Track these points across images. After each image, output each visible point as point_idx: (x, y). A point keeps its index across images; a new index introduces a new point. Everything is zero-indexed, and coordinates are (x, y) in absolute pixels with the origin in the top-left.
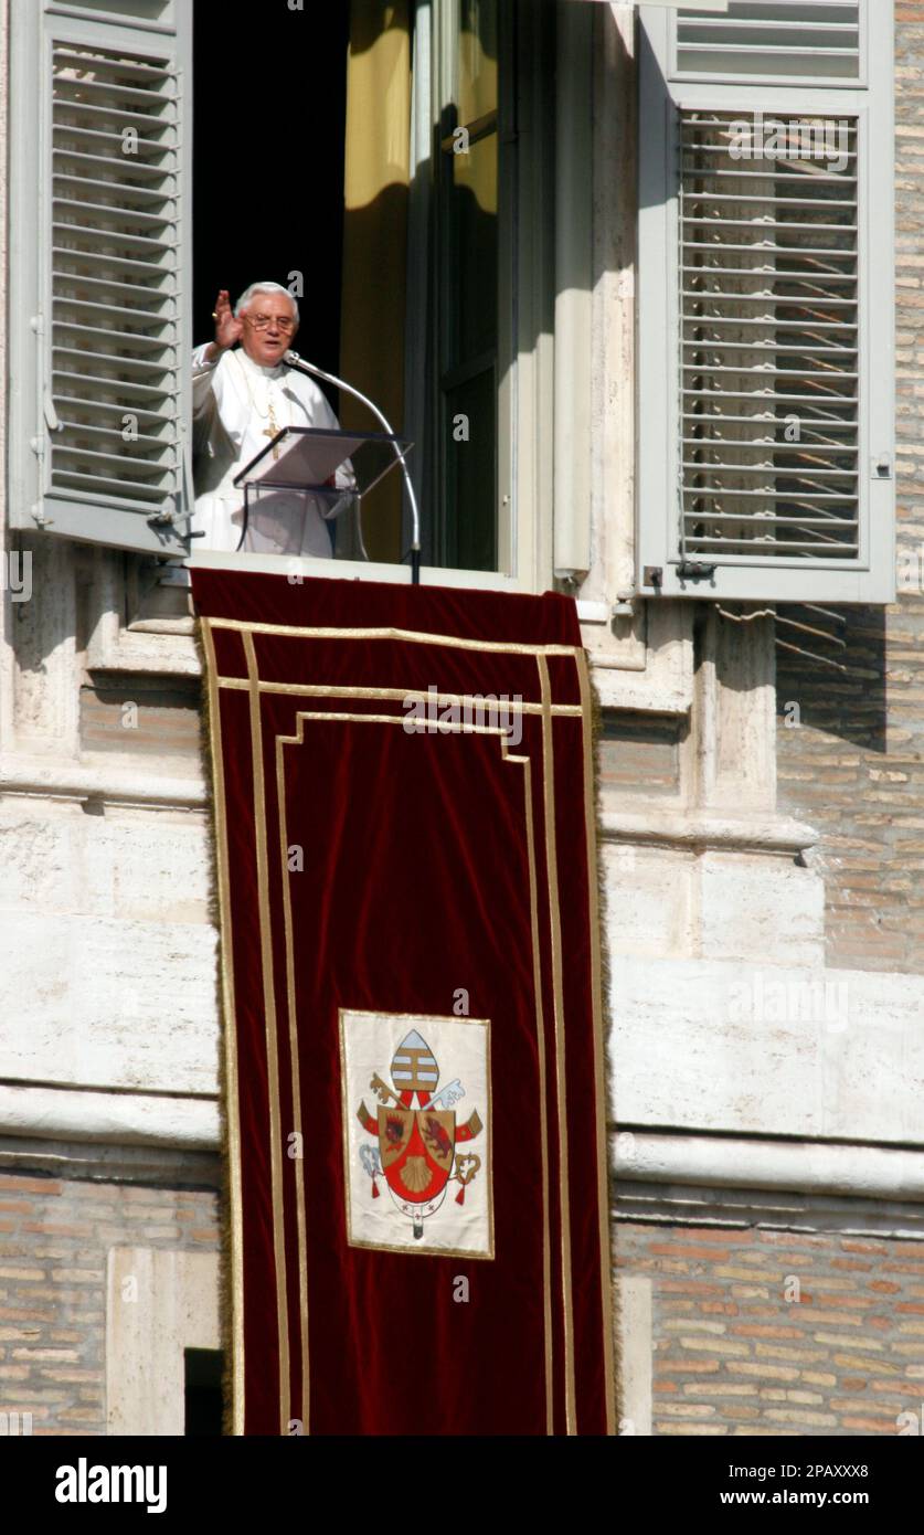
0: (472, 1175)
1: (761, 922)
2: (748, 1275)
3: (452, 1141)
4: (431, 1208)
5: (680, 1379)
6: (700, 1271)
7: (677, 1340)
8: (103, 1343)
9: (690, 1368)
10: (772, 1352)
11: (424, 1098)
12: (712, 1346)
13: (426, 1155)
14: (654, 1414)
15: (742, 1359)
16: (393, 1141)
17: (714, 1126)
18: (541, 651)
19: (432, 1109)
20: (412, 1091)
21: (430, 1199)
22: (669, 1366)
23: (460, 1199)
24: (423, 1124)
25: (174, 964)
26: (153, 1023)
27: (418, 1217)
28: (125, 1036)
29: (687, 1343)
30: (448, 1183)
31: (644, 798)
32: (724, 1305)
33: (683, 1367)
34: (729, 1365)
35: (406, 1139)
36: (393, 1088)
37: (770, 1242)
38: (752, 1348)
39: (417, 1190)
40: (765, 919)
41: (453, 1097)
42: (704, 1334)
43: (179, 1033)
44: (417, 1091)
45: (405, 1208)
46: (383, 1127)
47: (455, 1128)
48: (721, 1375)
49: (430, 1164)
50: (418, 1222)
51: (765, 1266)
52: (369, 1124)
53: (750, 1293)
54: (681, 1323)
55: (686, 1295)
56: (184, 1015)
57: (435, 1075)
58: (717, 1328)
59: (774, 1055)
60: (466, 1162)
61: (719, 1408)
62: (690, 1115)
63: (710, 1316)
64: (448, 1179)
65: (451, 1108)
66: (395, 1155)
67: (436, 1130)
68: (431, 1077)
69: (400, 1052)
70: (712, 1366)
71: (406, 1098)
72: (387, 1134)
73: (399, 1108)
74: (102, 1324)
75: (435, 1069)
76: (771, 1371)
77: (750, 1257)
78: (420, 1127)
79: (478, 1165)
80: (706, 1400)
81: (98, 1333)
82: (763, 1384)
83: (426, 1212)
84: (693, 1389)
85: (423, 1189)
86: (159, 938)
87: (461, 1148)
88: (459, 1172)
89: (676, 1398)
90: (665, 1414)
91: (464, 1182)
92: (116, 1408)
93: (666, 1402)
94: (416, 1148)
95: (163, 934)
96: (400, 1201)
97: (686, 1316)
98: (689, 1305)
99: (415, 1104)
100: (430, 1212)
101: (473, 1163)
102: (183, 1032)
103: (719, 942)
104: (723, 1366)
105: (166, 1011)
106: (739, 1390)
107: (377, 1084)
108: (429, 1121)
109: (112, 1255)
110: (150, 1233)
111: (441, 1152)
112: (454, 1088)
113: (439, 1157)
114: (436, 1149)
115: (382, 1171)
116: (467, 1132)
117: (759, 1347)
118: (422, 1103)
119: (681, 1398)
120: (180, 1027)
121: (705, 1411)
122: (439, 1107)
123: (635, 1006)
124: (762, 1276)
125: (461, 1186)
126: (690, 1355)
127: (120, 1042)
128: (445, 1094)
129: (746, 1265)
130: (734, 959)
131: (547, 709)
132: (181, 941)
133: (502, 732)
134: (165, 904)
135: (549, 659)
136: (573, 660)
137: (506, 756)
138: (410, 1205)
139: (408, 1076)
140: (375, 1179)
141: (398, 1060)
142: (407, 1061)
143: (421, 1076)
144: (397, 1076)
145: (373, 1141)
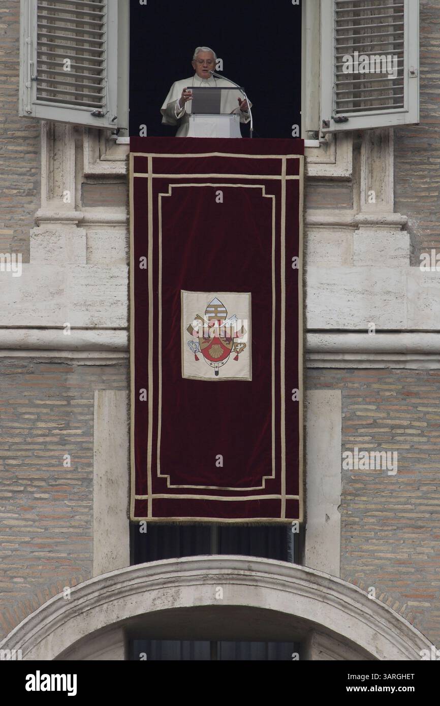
0: (242, 350)
1: (381, 252)
2: (387, 387)
4: (222, 363)
5: (356, 428)
6: (365, 386)
7: (355, 412)
8: (93, 426)
9: (360, 422)
10: (398, 415)
12: (369, 414)
13: (221, 344)
14: (342, 441)
15: (384, 418)
17: (357, 328)
18: (284, 158)
21: (222, 360)
22: (350, 423)
23: (236, 359)
25: (112, 280)
26: (102, 302)
27: (217, 367)
28: (90, 308)
29: (358, 413)
30: (231, 353)
31: (337, 211)
32: (376, 399)
33: (356, 422)
34: (378, 421)
37: (397, 374)
38: (388, 414)
39: (216, 357)
40: (383, 250)
42: (367, 410)
43: (114, 305)
45: (211, 364)
48: (375, 424)
49: (223, 346)
50: (216, 369)
51: (395, 383)
53: (388, 394)
54: (356, 406)
55: (359, 396)
56: (116, 298)
57: (226, 314)
58: (374, 407)
59: (385, 300)
60: (239, 345)
61: (373, 437)
62: (346, 324)
63: (370, 403)
66: (206, 345)
68: (223, 315)
69: (209, 306)
70: (371, 421)
74: (93, 420)
75: (225, 312)
76: (397, 422)
77: (387, 380)
79: (244, 347)
80: (367, 434)
81: (91, 423)
82: (393, 427)
83: (220, 364)
84: (362, 430)
85: (219, 356)
86: (105, 271)
87: (237, 340)
88: (235, 349)
89: (354, 434)
90: (349, 441)
91: (238, 353)
92: (98, 450)
93: (349, 436)
94: (216, 341)
95: (107, 269)
96: (209, 362)
97: (358, 403)
98: (360, 399)
100: (222, 365)
101: (242, 345)
102: (116, 305)
103: (361, 259)
104: (375, 421)
105: (108, 298)
106: (382, 430)
107: (198, 318)
109: (96, 393)
110: (115, 384)
111: (228, 342)
113: (227, 344)
114: (225, 341)
115: (200, 351)
117: (391, 413)
119: (356, 434)
120: (115, 303)
121: (366, 438)
123: (322, 285)
124: (393, 387)
126: (360, 418)
127: (87, 310)
129: (386, 383)
130: (367, 266)
131: (284, 177)
132: (115, 271)
133: (263, 187)
134: (113, 259)
135: (288, 160)
136: (298, 160)
137: (264, 195)
138: (213, 363)
139: (213, 315)
140: (196, 354)
141: (209, 309)
142: (213, 309)
143: (219, 315)
144: (208, 315)
145: (196, 340)
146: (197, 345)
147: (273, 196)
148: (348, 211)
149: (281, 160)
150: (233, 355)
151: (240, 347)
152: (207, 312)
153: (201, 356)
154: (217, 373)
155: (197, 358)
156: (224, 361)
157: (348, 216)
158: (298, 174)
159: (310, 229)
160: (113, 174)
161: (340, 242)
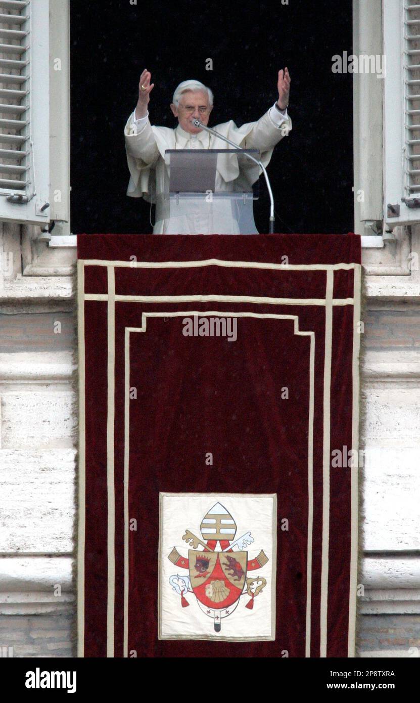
0: (260, 590)
3: (244, 569)
4: (227, 612)
11: (225, 544)
13: (225, 579)
16: (201, 572)
18: (330, 269)
19: (231, 551)
20: (217, 540)
21: (227, 607)
23: (250, 605)
24: (223, 560)
25: (43, 474)
26: (28, 512)
27: (217, 618)
28: (8, 521)
30: (241, 596)
35: (211, 569)
36: (202, 539)
39: (217, 601)
41: (245, 543)
43: (49, 517)
44: (220, 540)
45: (209, 612)
46: (192, 564)
47: (247, 561)
49: (228, 584)
50: (217, 622)
52: (181, 562)
56: (51, 505)
57: (234, 530)
60: (255, 583)
64: (241, 594)
65: (245, 549)
66: (201, 581)
67: (233, 564)
68: (232, 531)
69: (207, 516)
71: (211, 544)
72: (196, 567)
73: (205, 551)
75: (235, 527)
78: (222, 562)
79: (265, 583)
83: (223, 613)
85: (222, 600)
86: (32, 459)
87: (251, 574)
88: (249, 588)
91: (253, 595)
94: (218, 575)
95: (36, 457)
96: (205, 608)
99: (218, 548)
100: (227, 614)
101: (260, 583)
102: (51, 516)
105: (38, 504)
107: (188, 536)
108: (228, 558)
111: (236, 577)
112: (247, 537)
113: (235, 580)
114: (233, 575)
115: (191, 590)
116: (256, 564)
118: (223, 547)
120: (49, 513)
122: (234, 549)
123: (390, 478)
125: (251, 598)
128: (241, 541)
131: (329, 302)
132: (48, 460)
133: (295, 318)
134: (46, 440)
135: (335, 272)
136: (352, 271)
137: (297, 332)
138: (212, 610)
139: (213, 531)
140: (184, 596)
141: (206, 521)
142: (213, 521)
143: (223, 531)
144: (205, 531)
145: (184, 572)
146: (187, 580)
147: (312, 334)
149: (323, 273)
150: (245, 599)
151: (255, 585)
152: (203, 526)
153: (191, 597)
154: (218, 628)
155: (185, 603)
156: (230, 609)
158: (351, 295)
159: (369, 384)
160: (44, 298)
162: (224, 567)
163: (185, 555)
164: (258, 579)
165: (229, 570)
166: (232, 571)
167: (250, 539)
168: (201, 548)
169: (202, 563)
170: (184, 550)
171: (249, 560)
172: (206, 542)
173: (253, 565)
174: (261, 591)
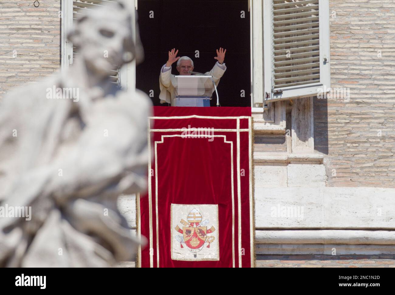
3: (206, 233)
4: (199, 250)
13: (198, 237)
16: (188, 235)
17: (291, 227)
18: (238, 119)
19: (200, 227)
23: (208, 247)
27: (195, 252)
31: (276, 153)
36: (188, 222)
39: (195, 246)
40: (307, 177)
41: (206, 223)
44: (195, 223)
46: (184, 231)
49: (199, 239)
50: (195, 254)
52: (181, 231)
56: (128, 209)
57: (201, 219)
59: (309, 209)
62: (283, 224)
64: (205, 242)
65: (206, 226)
66: (188, 238)
67: (201, 231)
71: (192, 224)
72: (186, 233)
75: (201, 217)
78: (196, 231)
79: (214, 239)
83: (197, 250)
85: (197, 245)
88: (208, 240)
94: (195, 236)
99: (195, 226)
101: (212, 238)
103: (292, 183)
105: (123, 208)
108: (199, 229)
111: (202, 236)
112: (206, 221)
114: (201, 236)
115: (185, 242)
118: (197, 225)
120: (127, 212)
122: (202, 226)
123: (266, 199)
125: (209, 244)
128: (204, 223)
130: (297, 186)
131: (238, 130)
133: (225, 137)
135: (241, 120)
136: (247, 120)
137: (225, 141)
138: (193, 250)
139: (192, 219)
140: (182, 244)
141: (190, 215)
142: (192, 216)
143: (197, 219)
144: (189, 219)
145: (181, 235)
146: (182, 238)
147: (231, 143)
148: (283, 153)
149: (236, 120)
150: (206, 244)
151: (211, 239)
152: (188, 217)
153: (184, 245)
154: (195, 256)
155: (182, 247)
156: (200, 248)
157: (283, 156)
158: (247, 127)
161: (279, 172)
162: (197, 233)
163: (182, 229)
164: (211, 237)
165: (199, 234)
166: (201, 234)
167: (208, 222)
168: (188, 226)
169: (188, 232)
170: (181, 227)
171: (207, 229)
172: (190, 223)
173: (209, 231)
174: (213, 241)
